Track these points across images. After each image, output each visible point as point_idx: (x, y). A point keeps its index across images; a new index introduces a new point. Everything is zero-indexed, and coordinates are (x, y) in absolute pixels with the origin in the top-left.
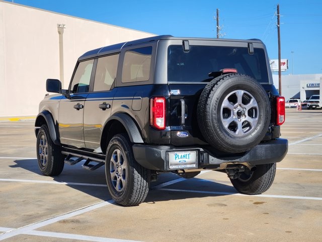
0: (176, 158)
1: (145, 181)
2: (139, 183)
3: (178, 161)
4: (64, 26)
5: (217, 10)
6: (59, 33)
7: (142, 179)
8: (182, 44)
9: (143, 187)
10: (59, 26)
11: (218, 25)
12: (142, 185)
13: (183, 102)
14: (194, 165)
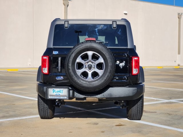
0: (53, 92)
1: (46, 105)
2: (42, 105)
3: (55, 94)
4: (182, 14)
6: (179, 18)
7: (44, 103)
8: (64, 23)
9: (45, 108)
10: (179, 14)
12: (44, 107)
13: (60, 59)
14: (66, 98)
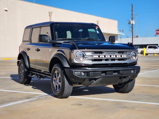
4: (52, 12)
5: (132, 4)
6: (50, 16)
10: (50, 12)
11: (132, 12)
